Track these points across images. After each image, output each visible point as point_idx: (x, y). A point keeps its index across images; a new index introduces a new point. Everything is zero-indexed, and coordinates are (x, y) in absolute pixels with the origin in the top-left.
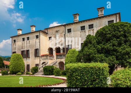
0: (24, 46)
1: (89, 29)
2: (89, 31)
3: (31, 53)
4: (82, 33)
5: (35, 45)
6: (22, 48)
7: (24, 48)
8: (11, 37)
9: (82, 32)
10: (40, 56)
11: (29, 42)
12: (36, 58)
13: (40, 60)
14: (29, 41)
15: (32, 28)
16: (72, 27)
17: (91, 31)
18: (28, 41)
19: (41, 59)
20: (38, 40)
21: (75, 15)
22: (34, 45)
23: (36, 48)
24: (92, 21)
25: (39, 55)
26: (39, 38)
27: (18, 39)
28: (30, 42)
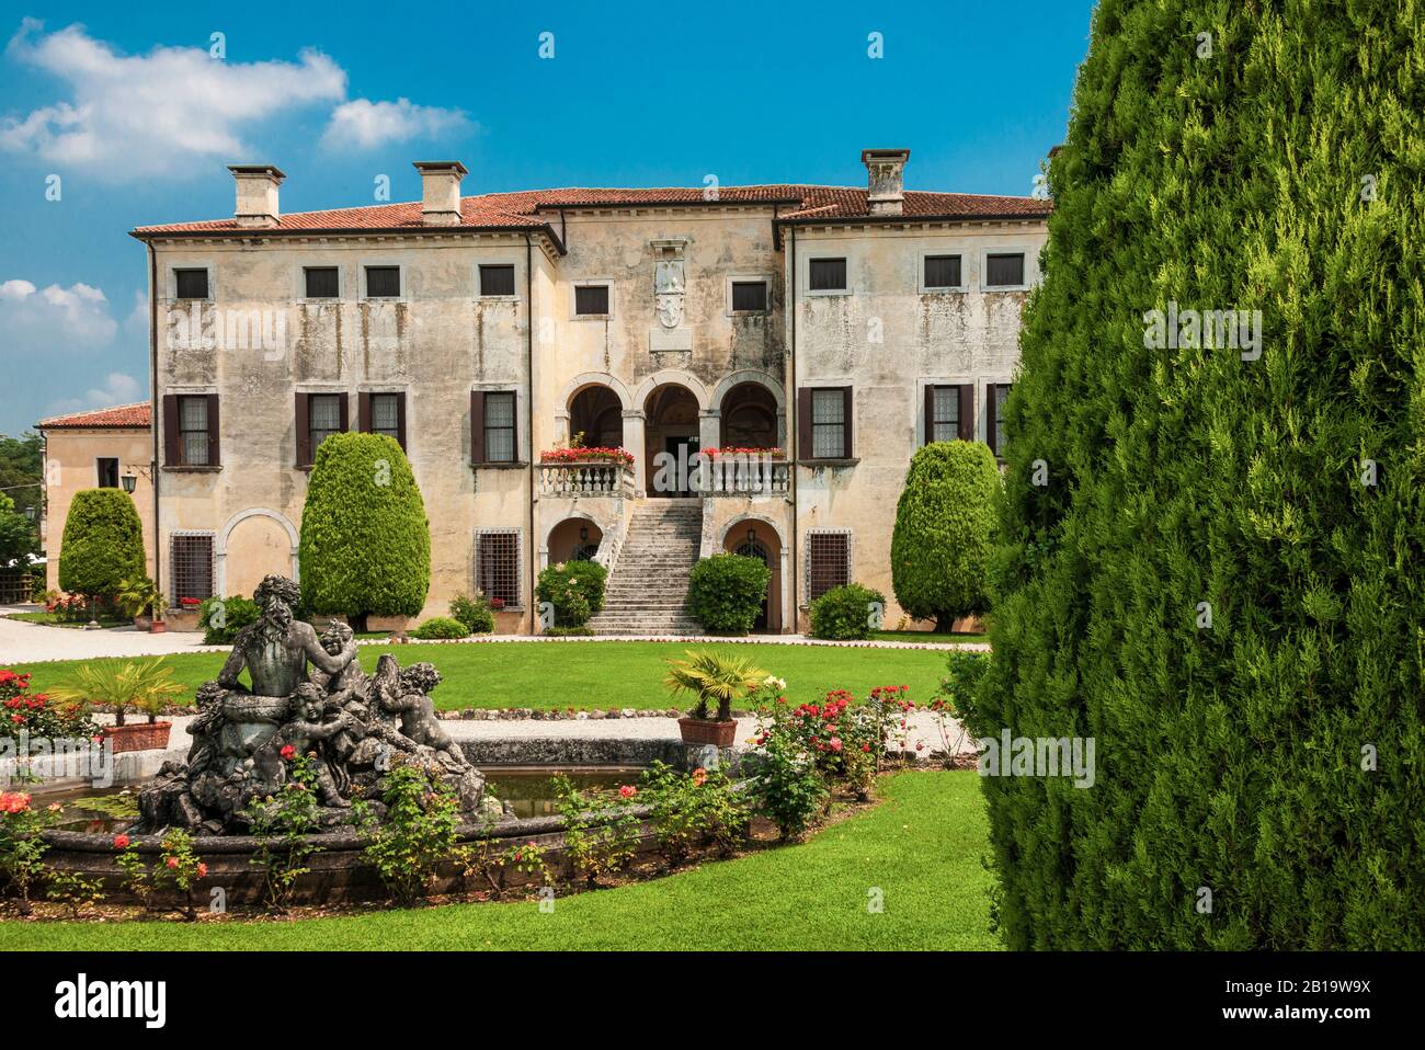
0: (332, 347)
1: (994, 289)
2: (988, 304)
3: (424, 426)
4: (933, 305)
5: (473, 350)
6: (305, 371)
7: (331, 369)
8: (137, 235)
9: (938, 298)
10: (537, 461)
11: (400, 319)
12: (489, 477)
13: (533, 503)
14: (401, 308)
15: (433, 182)
16: (855, 247)
17: (1008, 300)
18: (383, 309)
19: (538, 488)
20: (502, 314)
21: (882, 159)
22: (466, 353)
23: (490, 383)
24: (1014, 229)
25: (523, 456)
26: (519, 295)
27: (240, 271)
28: (416, 321)
